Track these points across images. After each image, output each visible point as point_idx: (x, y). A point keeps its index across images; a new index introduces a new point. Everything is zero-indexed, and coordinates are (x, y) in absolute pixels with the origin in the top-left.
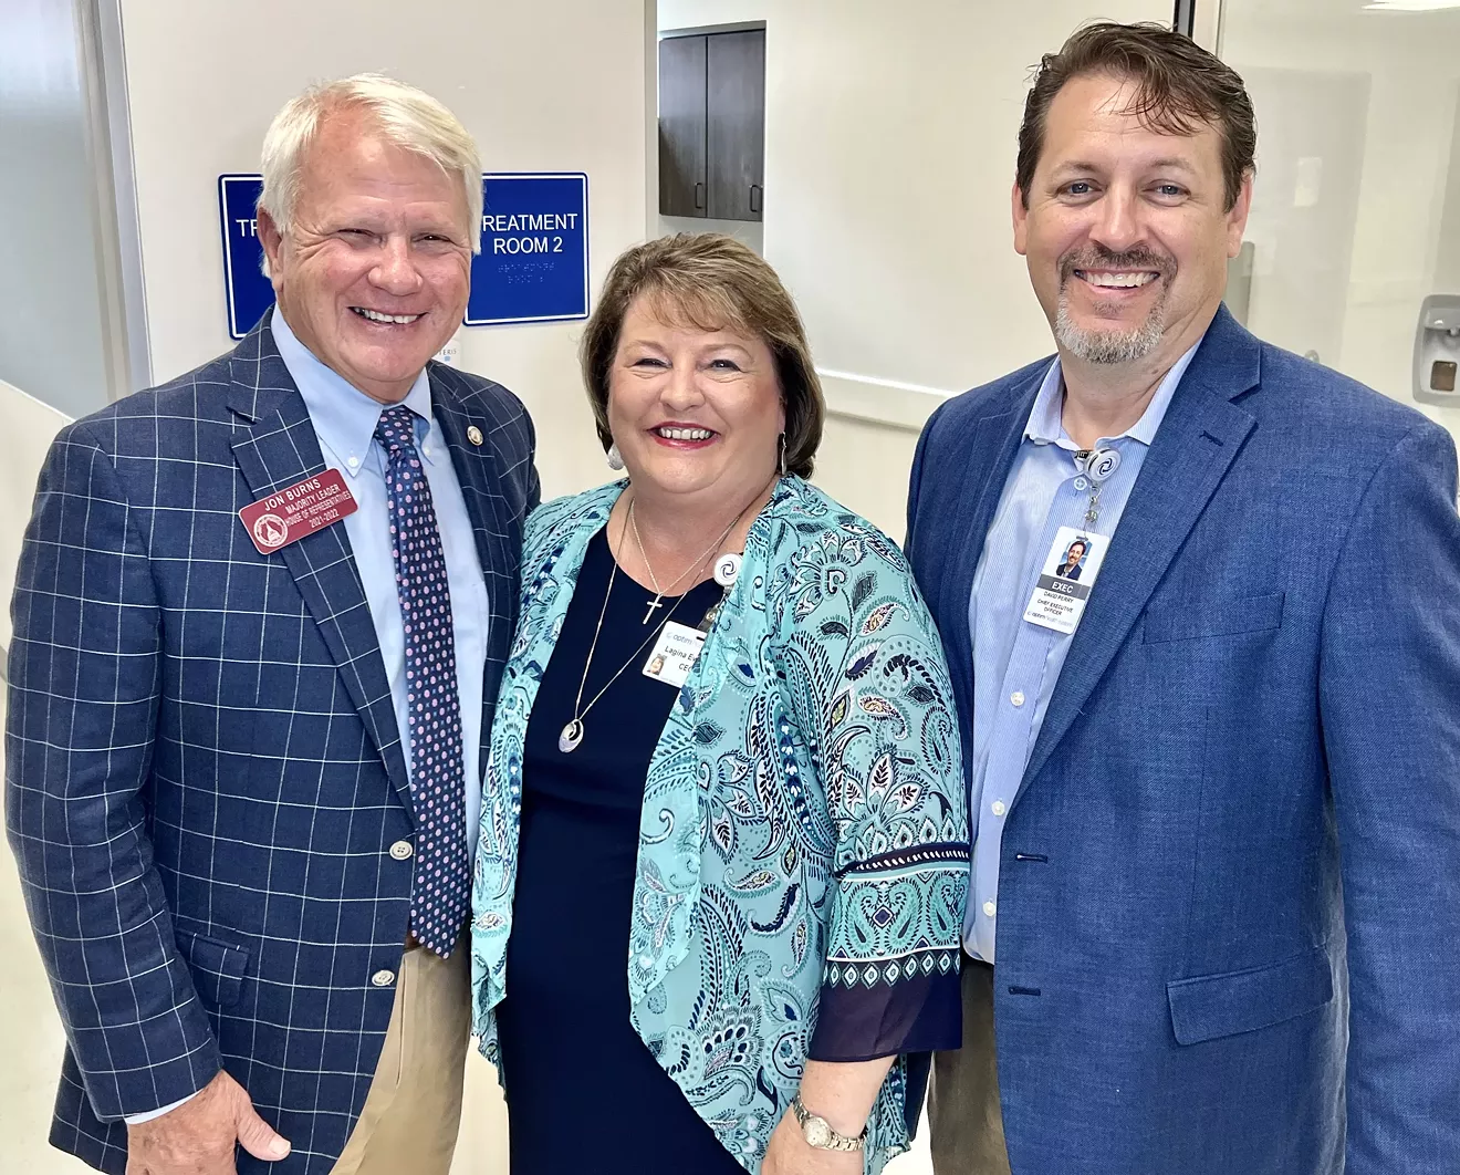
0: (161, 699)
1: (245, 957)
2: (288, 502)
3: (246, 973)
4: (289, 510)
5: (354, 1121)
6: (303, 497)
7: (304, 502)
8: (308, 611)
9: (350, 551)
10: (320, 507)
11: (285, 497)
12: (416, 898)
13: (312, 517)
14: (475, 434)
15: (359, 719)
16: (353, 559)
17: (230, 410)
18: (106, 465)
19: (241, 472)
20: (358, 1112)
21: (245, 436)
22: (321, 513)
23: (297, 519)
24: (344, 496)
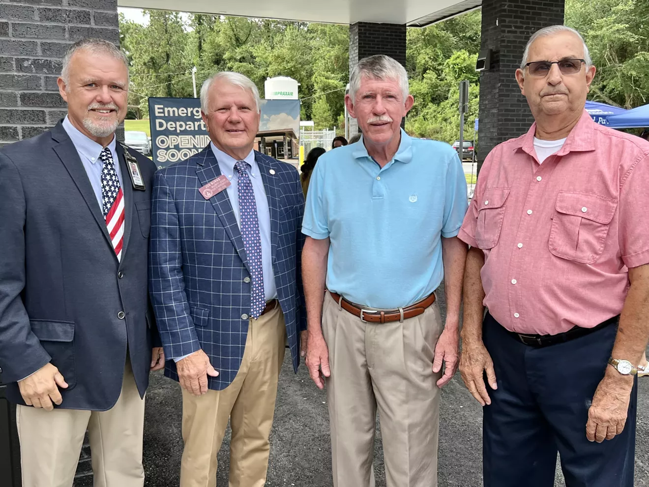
0: (181, 240)
1: (208, 312)
2: (212, 185)
3: (209, 317)
4: (212, 187)
5: (241, 360)
6: (216, 183)
7: (216, 184)
8: (216, 213)
9: (228, 197)
10: (220, 185)
11: (211, 184)
12: (253, 294)
13: (219, 188)
14: (272, 172)
15: (232, 242)
16: (229, 200)
17: (198, 164)
18: (163, 178)
19: (198, 179)
20: (242, 357)
21: (200, 169)
22: (221, 187)
23: (215, 189)
24: (227, 181)
